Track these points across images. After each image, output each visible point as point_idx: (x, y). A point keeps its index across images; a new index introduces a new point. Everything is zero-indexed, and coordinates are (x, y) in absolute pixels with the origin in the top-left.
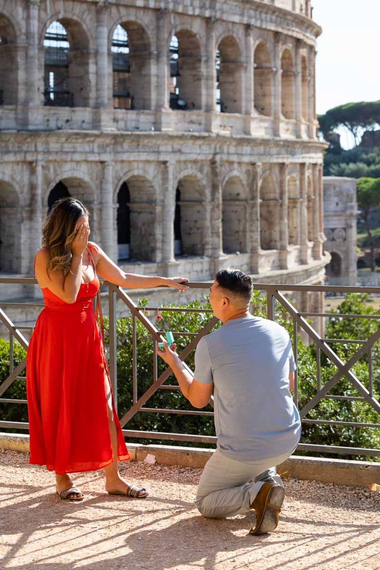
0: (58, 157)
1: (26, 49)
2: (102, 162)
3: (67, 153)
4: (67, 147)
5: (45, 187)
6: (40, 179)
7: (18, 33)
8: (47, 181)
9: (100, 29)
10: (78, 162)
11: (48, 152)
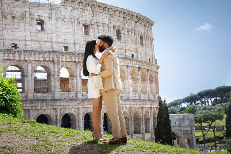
0: (64, 107)
1: (54, 76)
2: (78, 108)
3: (67, 106)
4: (67, 104)
5: (61, 116)
6: (58, 113)
7: (51, 72)
8: (61, 114)
9: (77, 69)
10: (71, 108)
11: (61, 106)
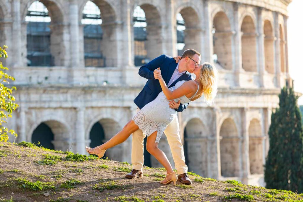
0: (38, 105)
1: (11, 24)
2: (75, 108)
3: (45, 102)
4: (45, 97)
5: (28, 127)
6: (24, 121)
7: (5, 13)
8: (30, 124)
9: (72, 7)
10: (55, 108)
11: (30, 102)
